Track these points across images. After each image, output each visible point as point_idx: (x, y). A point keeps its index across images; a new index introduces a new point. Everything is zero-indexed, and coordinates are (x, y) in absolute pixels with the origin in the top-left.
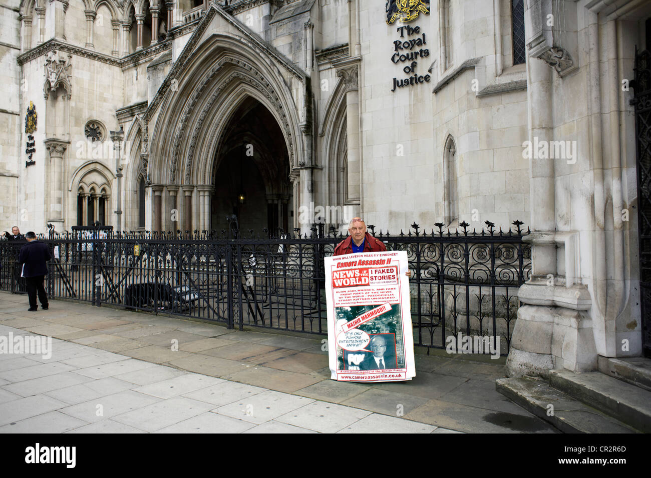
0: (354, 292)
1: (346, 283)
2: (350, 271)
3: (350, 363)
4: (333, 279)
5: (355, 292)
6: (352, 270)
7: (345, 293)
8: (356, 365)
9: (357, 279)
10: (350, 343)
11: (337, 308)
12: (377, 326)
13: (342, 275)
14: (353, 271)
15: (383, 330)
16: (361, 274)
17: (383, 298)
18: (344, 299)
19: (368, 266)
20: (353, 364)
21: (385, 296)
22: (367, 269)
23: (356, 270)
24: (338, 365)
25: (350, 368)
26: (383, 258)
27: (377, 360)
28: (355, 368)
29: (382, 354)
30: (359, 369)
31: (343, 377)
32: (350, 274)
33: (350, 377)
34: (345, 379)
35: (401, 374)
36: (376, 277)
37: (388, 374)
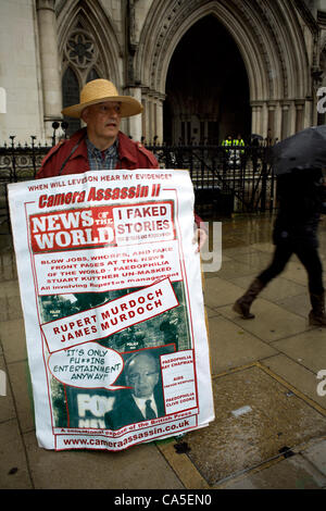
0: (82, 262)
1: (63, 241)
2: (71, 215)
3: (82, 413)
4: (33, 234)
5: (85, 262)
6: (73, 210)
7: (60, 264)
8: (97, 418)
9: (89, 231)
10: (80, 372)
11: (44, 298)
12: (137, 333)
13: (51, 223)
14: (77, 214)
15: (150, 340)
16: (97, 221)
17: (148, 272)
18: (59, 276)
19: (111, 202)
20: (89, 415)
21: (152, 268)
22: (109, 208)
23: (84, 213)
24: (55, 417)
25: (82, 424)
26: (144, 182)
27: (141, 404)
28: (94, 424)
29: (151, 389)
30: (103, 425)
31: (67, 442)
32: (70, 221)
33: (83, 442)
34: (71, 446)
35: (187, 420)
36: (128, 225)
37: (163, 427)
